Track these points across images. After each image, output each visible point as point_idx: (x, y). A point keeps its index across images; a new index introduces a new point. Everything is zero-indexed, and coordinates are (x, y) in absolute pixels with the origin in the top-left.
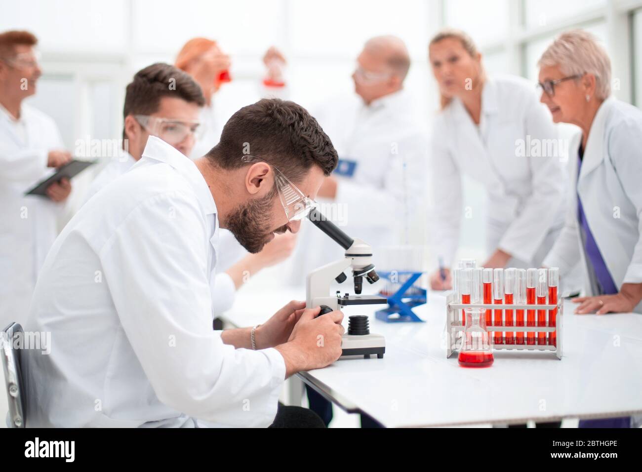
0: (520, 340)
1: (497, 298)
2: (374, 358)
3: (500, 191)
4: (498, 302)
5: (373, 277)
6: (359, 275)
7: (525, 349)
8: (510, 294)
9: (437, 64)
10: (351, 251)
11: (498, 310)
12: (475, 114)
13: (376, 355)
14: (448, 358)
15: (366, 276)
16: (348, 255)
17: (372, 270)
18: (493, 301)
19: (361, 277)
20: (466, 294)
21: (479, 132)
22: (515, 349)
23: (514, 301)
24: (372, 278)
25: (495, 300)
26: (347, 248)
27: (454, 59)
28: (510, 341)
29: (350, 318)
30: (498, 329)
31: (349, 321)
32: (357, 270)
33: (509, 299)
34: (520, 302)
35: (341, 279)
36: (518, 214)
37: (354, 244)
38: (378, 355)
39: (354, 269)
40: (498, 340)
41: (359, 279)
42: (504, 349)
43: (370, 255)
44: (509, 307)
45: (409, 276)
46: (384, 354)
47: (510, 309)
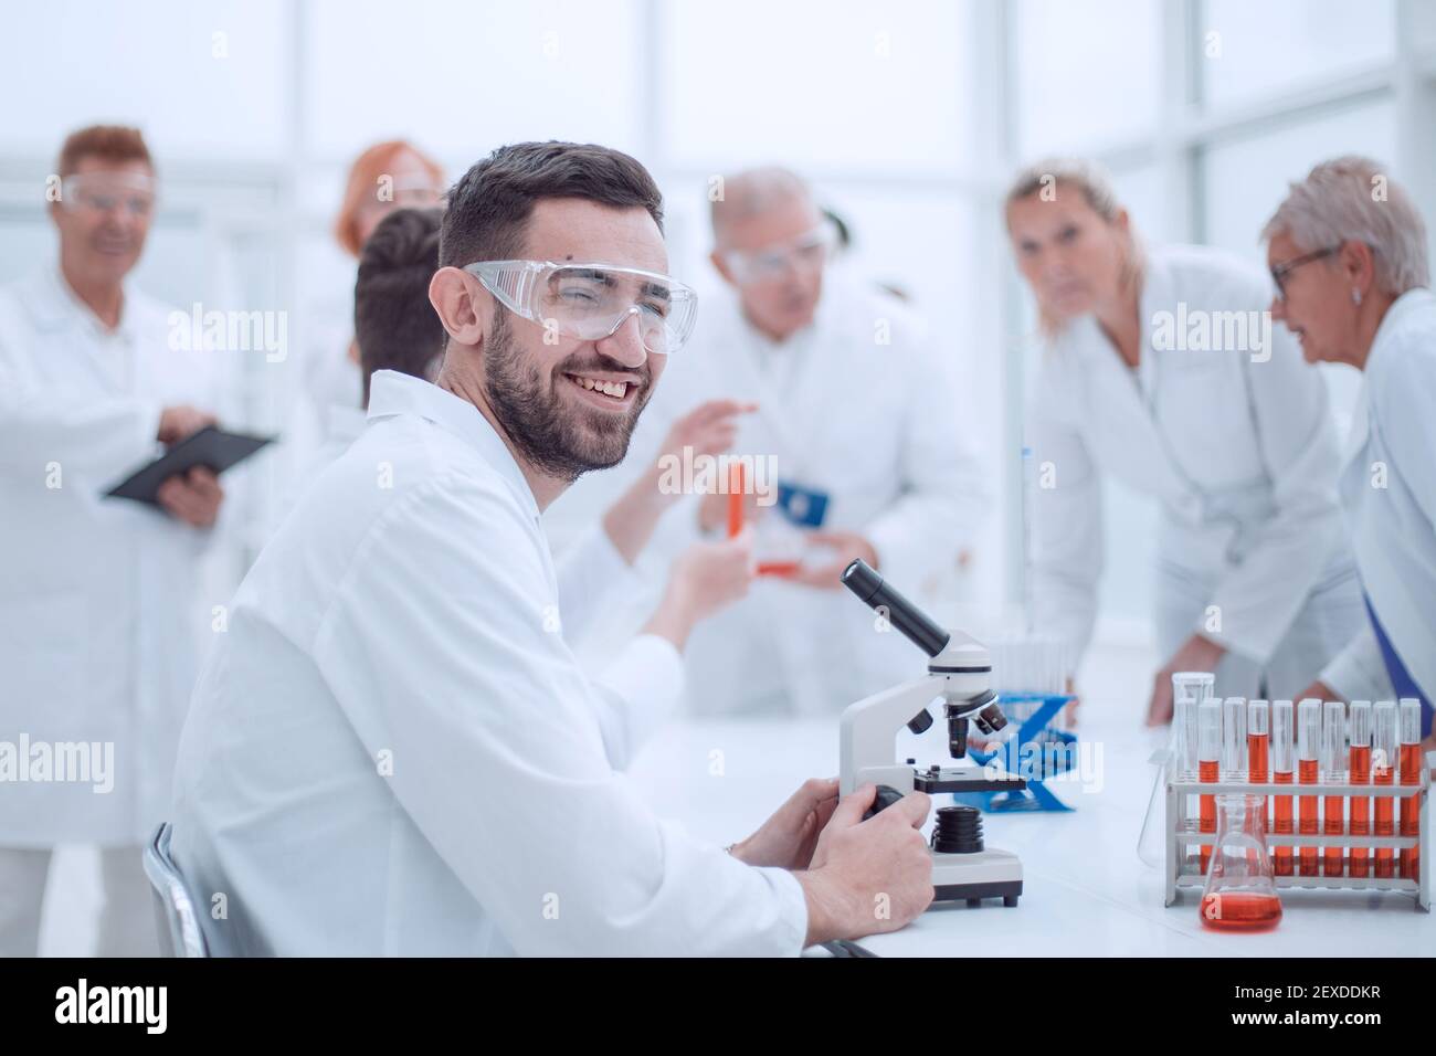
0: (1332, 866)
1: (1281, 769)
2: (996, 905)
3: (1195, 512)
4: (1284, 778)
5: (995, 720)
6: (960, 716)
7: (1346, 886)
8: (1312, 759)
9: (1029, 248)
10: (944, 659)
11: (1283, 797)
12: (1126, 344)
13: (1002, 899)
14: (1167, 907)
15: (976, 718)
16: (933, 669)
17: (991, 703)
18: (1271, 777)
19: (965, 721)
20: (1207, 758)
21: (1139, 385)
22: (1321, 886)
23: (1321, 776)
24: (990, 722)
25: (1276, 774)
26: (933, 653)
27: (1069, 234)
28: (1309, 866)
29: (939, 812)
30: (1284, 839)
31: (937, 821)
32: (955, 703)
33: (1309, 771)
34: (1334, 778)
35: (920, 723)
36: (1235, 559)
37: (949, 645)
38: (1005, 899)
39: (948, 700)
40: (1282, 866)
41: (961, 724)
42: (1296, 885)
43: (985, 670)
44: (1309, 789)
45: (1037, 706)
46: (1019, 897)
47: (1312, 794)
